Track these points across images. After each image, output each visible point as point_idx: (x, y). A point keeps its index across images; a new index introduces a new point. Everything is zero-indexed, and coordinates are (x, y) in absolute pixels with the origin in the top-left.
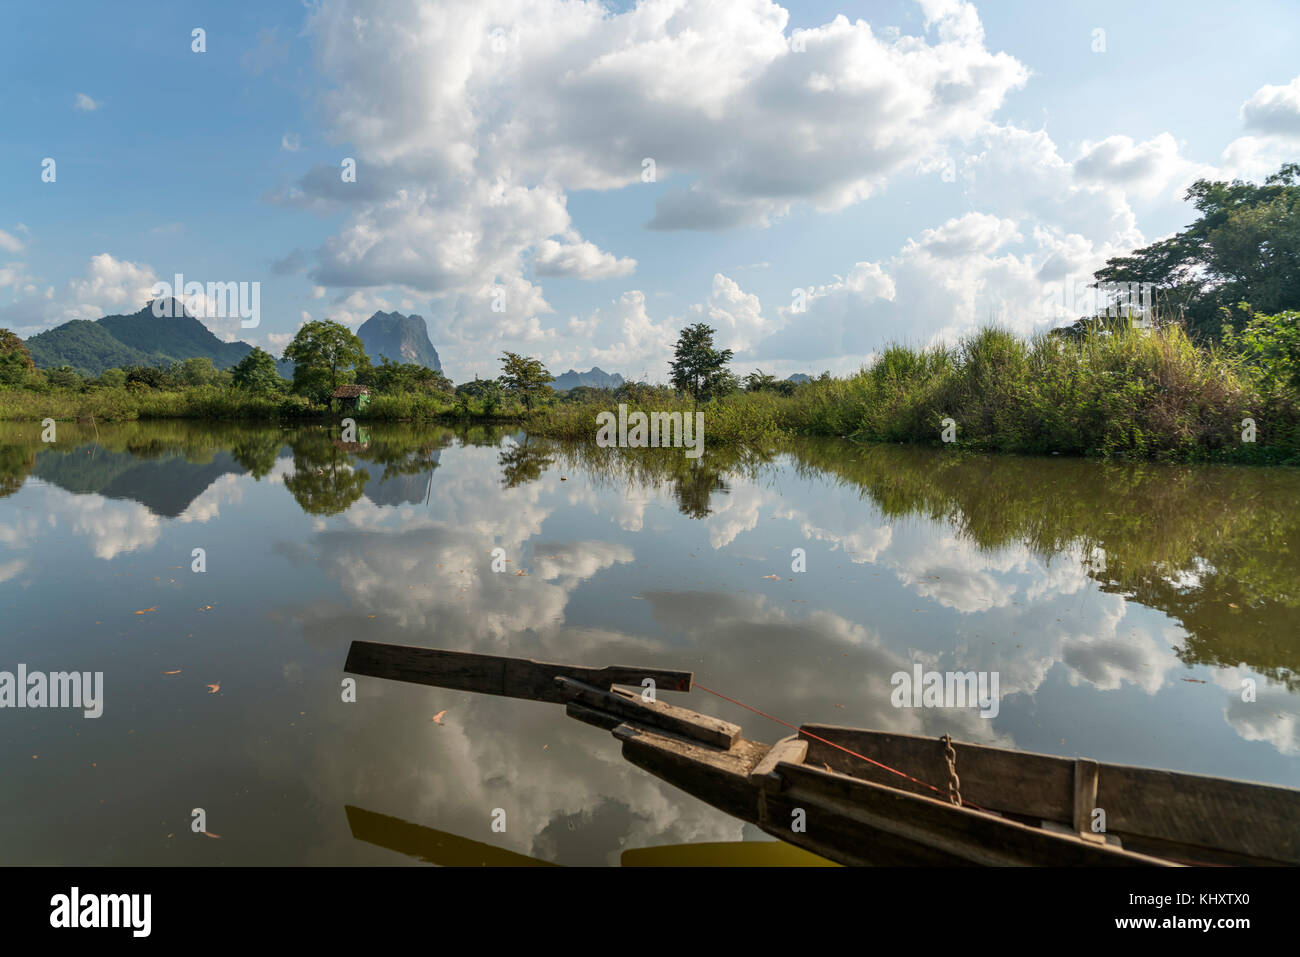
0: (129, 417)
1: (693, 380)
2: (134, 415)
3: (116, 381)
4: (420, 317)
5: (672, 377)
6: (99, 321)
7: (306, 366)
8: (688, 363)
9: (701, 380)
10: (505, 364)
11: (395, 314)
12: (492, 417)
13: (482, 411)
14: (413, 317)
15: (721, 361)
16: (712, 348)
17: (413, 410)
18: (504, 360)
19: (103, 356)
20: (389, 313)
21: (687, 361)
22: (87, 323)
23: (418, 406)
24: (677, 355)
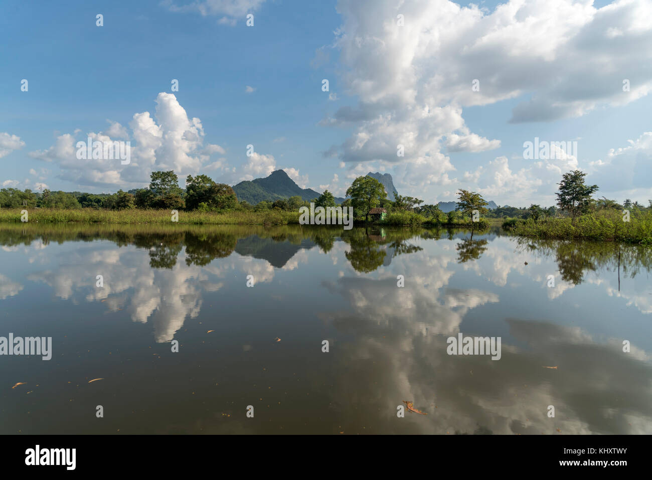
0: (284, 223)
1: (572, 203)
2: (286, 222)
3: (264, 207)
4: (389, 175)
5: (557, 202)
6: (253, 181)
7: (357, 199)
8: (568, 194)
9: (576, 203)
10: (460, 196)
11: (378, 173)
12: (453, 224)
13: (446, 221)
14: (386, 175)
15: (590, 192)
16: (584, 184)
17: (411, 220)
18: (459, 194)
19: (254, 196)
20: (375, 173)
21: (567, 193)
22: (249, 182)
23: (413, 218)
24: (561, 189)
